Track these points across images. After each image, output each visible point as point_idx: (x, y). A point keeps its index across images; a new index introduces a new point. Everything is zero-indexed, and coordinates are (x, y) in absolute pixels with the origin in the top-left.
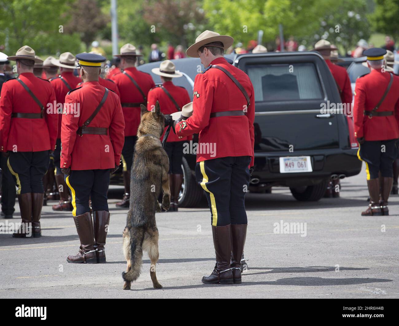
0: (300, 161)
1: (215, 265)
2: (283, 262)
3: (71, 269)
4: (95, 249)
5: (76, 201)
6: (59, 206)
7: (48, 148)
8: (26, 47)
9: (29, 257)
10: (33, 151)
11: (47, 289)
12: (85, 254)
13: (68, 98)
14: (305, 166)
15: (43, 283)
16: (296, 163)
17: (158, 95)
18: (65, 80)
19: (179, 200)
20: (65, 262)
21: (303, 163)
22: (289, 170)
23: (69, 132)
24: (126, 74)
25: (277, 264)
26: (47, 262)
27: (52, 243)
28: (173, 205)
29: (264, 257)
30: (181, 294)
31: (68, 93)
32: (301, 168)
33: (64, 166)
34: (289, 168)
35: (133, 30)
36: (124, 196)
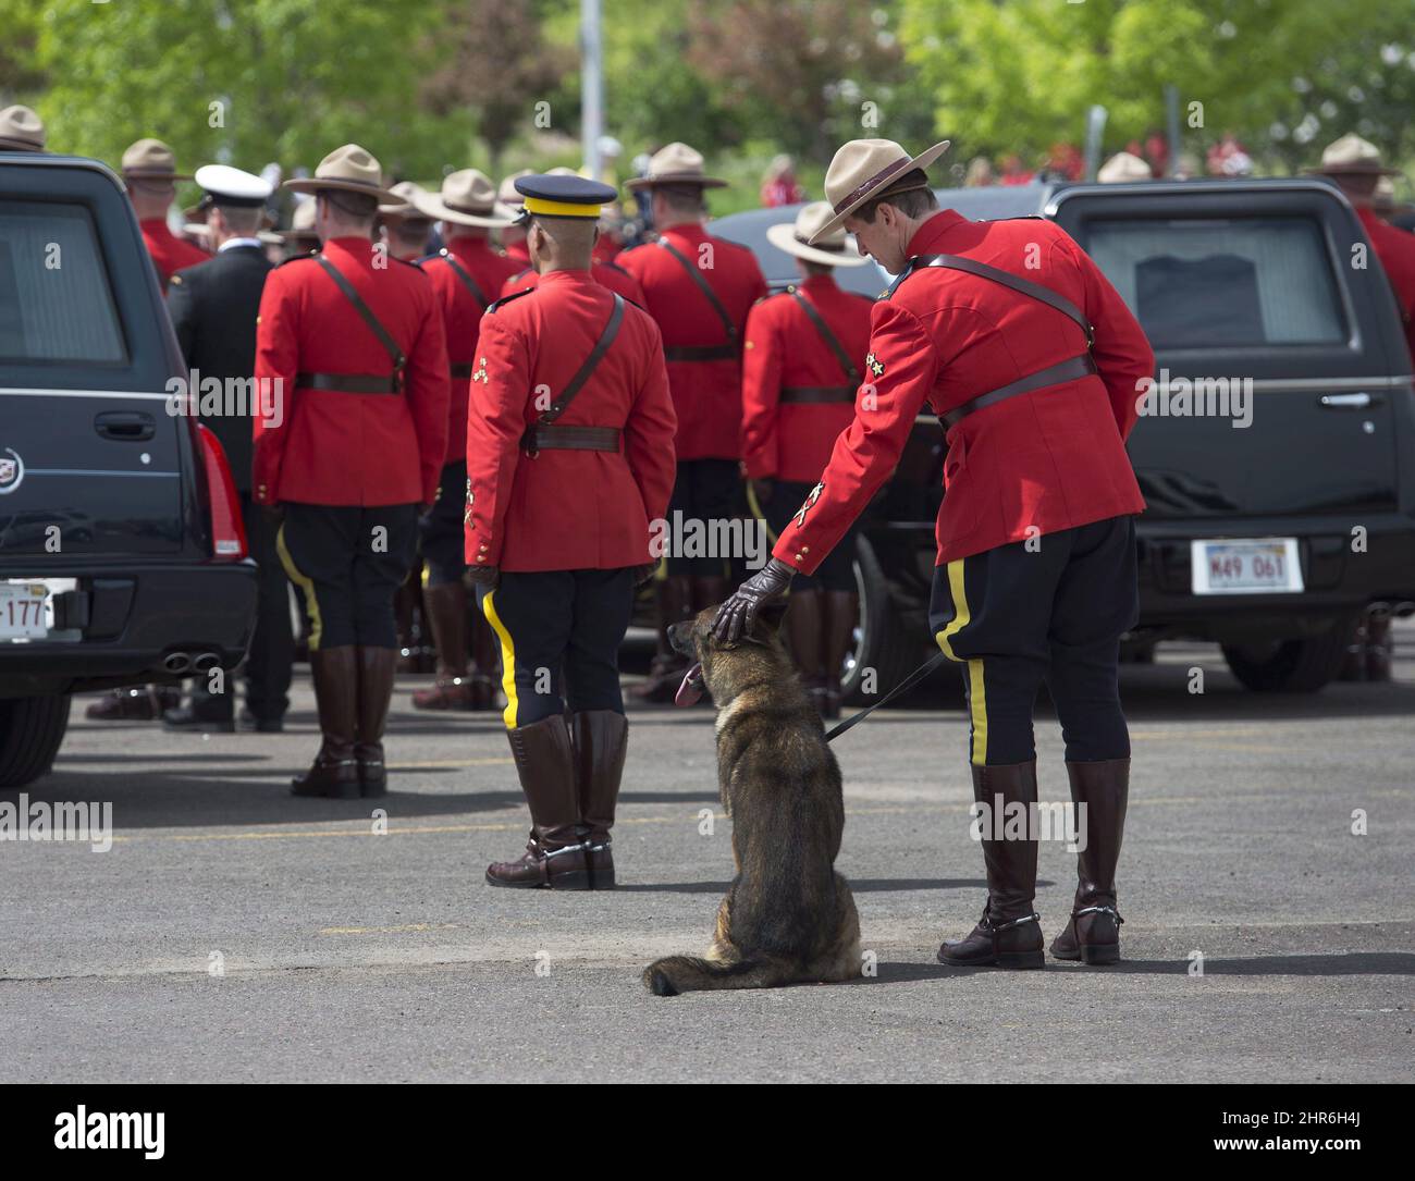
0: (1264, 556)
1: (985, 903)
2: (1222, 898)
3: (500, 906)
4: (581, 840)
5: (516, 677)
6: (438, 692)
7: (414, 494)
8: (352, 149)
9: (354, 863)
10: (365, 504)
11: (425, 971)
12: (548, 859)
13: (491, 326)
14: (1281, 573)
15: (411, 951)
16: (1247, 563)
17: (781, 319)
18: (462, 264)
19: (845, 680)
20: (475, 883)
21: (1273, 563)
22: (1226, 586)
23: (497, 442)
24: (668, 247)
25: (1200, 903)
26: (416, 880)
27: (424, 819)
28: (825, 697)
29: (1154, 880)
30: (880, 998)
31: (490, 308)
32: (1265, 579)
33: (480, 558)
34: (1225, 578)
35: (650, 100)
36: (655, 665)
